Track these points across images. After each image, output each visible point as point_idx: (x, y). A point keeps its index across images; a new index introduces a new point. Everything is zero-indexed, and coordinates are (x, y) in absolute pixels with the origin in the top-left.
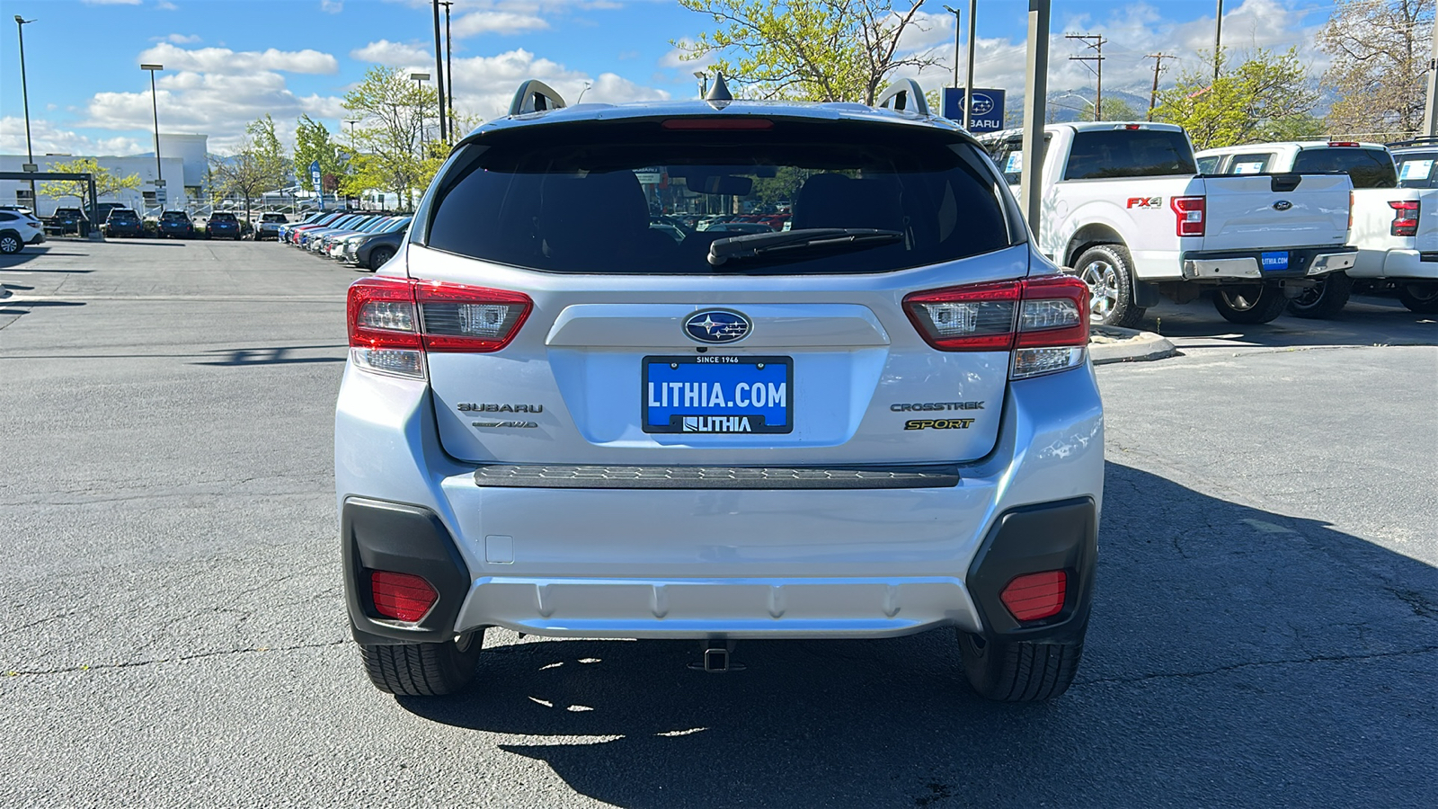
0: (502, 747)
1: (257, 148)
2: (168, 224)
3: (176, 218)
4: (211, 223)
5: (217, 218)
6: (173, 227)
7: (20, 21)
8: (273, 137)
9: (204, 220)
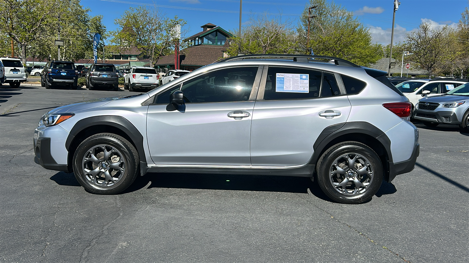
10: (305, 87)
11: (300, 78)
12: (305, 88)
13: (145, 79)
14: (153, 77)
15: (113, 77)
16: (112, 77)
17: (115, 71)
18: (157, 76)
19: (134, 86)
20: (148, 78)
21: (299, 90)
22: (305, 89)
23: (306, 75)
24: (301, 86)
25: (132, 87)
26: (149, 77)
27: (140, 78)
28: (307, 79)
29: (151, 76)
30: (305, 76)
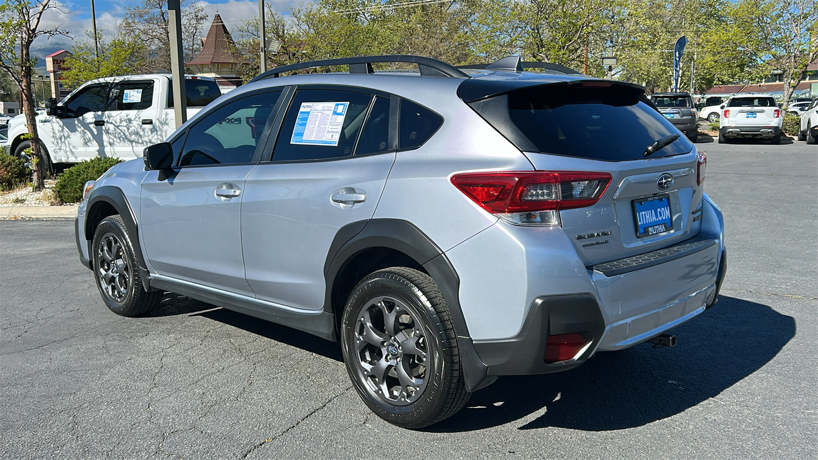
0: (518, 429)
10: (333, 132)
11: (332, 112)
12: (334, 134)
13: (748, 117)
14: (766, 114)
15: (685, 117)
16: (683, 116)
17: (689, 106)
18: (775, 111)
19: (726, 134)
20: (755, 116)
21: (324, 139)
22: (333, 137)
23: (344, 104)
24: (329, 130)
25: (723, 135)
26: (757, 113)
27: (738, 115)
28: (343, 114)
29: (762, 112)
30: (343, 106)
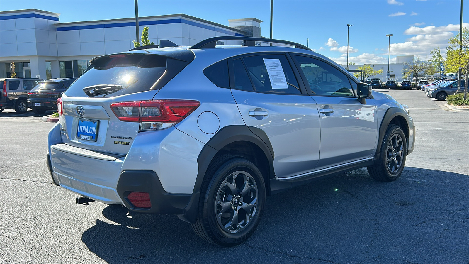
1: (433, 59)
2: (388, 85)
3: (391, 83)
4: (402, 84)
5: (404, 82)
6: (390, 86)
7: (349, 26)
8: (439, 54)
9: (401, 83)
